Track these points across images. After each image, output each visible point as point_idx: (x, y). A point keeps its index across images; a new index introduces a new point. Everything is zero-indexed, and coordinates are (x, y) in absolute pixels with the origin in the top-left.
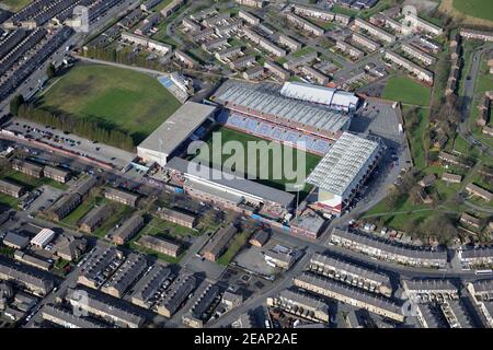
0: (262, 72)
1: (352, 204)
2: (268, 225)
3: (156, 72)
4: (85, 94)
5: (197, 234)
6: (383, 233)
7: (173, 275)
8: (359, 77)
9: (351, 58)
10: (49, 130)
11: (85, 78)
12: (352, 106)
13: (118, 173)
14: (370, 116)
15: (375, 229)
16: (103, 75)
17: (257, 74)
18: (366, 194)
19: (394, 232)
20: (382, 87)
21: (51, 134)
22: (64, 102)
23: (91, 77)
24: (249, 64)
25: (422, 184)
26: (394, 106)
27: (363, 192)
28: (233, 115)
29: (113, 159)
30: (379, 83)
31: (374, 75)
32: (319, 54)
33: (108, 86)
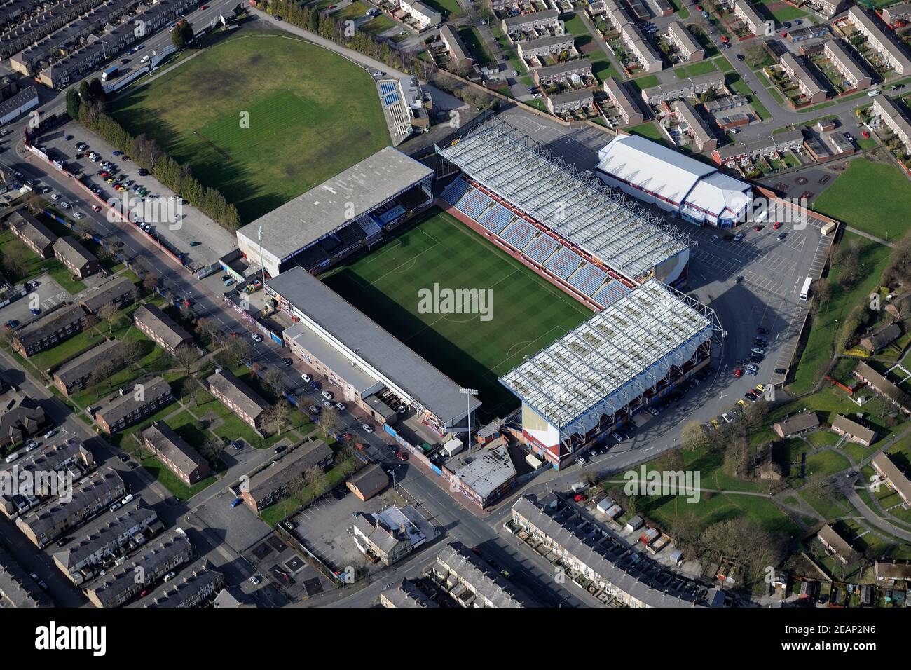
0: (588, 102)
1: (602, 446)
2: (406, 455)
3: (381, 67)
4: (227, 94)
5: (258, 444)
6: (630, 528)
7: (160, 525)
8: (785, 147)
9: (795, 100)
10: (118, 161)
11: (245, 58)
12: (727, 215)
13: (188, 276)
14: (759, 246)
15: (616, 518)
16: (281, 58)
17: (576, 105)
18: (645, 429)
19: (651, 533)
20: (826, 179)
21: (115, 169)
22: (177, 104)
23: (255, 60)
24: (574, 77)
25: (780, 431)
26: (824, 231)
27: (640, 421)
28: (475, 191)
29: (196, 244)
30: (825, 168)
31: (823, 148)
32: (731, 79)
33: (279, 82)
